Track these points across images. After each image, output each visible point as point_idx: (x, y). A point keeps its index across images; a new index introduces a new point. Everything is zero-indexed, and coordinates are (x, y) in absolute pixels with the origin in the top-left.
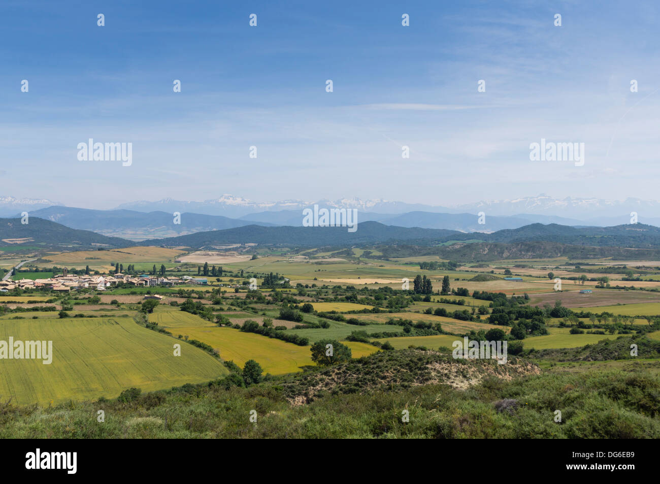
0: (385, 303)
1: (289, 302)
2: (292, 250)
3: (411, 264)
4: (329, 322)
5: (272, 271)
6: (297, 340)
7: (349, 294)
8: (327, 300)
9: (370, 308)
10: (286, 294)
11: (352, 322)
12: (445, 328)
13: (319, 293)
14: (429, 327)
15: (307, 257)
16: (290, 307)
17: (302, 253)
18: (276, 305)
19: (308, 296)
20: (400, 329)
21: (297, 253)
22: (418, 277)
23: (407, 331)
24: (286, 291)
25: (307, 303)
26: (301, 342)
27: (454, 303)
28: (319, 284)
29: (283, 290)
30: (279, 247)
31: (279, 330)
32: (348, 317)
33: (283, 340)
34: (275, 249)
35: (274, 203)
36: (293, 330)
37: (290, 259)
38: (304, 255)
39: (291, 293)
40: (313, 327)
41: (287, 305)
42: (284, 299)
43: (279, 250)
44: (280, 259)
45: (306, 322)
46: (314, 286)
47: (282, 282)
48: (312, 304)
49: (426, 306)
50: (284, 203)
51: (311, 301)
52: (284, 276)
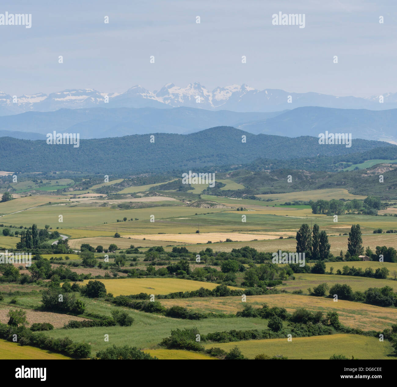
0: (240, 276)
1: (63, 278)
2: (77, 183)
3: (296, 204)
4: (133, 313)
5: (35, 223)
6: (69, 349)
7: (174, 263)
8: (132, 274)
9: (211, 286)
10: (59, 263)
11: (175, 313)
12: (345, 321)
13: (120, 261)
14: (316, 319)
15: (104, 195)
16: (63, 287)
17: (95, 187)
18: (38, 284)
19: (100, 266)
20: (262, 325)
21: (87, 188)
22: (304, 228)
23: (275, 328)
24: (61, 259)
25: (93, 280)
26: (76, 351)
27: (368, 274)
28: (123, 245)
29: (54, 256)
30: (54, 178)
31: (38, 330)
32: (168, 304)
33: (43, 348)
34: (45, 181)
35: (43, 95)
36: (65, 331)
37: (72, 200)
38: (98, 191)
39: (68, 262)
40: (101, 325)
41: (59, 284)
42: (54, 273)
43: (53, 182)
44: (53, 199)
45: (89, 315)
46: (112, 248)
47: (55, 242)
48: (102, 281)
49: (315, 280)
50: (64, 96)
51: (103, 275)
52: (59, 231)
